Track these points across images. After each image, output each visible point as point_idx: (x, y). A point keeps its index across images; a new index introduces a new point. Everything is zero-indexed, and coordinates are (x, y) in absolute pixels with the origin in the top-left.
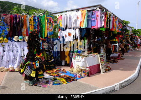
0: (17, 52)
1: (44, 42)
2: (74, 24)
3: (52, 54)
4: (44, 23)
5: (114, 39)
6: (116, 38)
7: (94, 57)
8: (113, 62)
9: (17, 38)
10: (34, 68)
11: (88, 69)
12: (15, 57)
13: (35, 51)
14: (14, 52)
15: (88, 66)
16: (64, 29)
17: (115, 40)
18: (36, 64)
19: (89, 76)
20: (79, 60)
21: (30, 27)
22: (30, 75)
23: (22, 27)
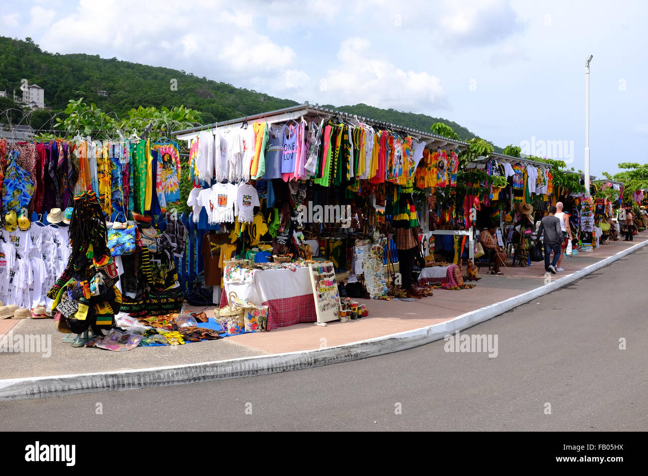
0: (59, 257)
1: (148, 227)
2: (234, 166)
3: (172, 266)
4: (143, 166)
5: (403, 211)
6: (411, 210)
7: (294, 270)
8: (408, 297)
9: (59, 215)
10: (83, 297)
11: (266, 307)
12: (53, 276)
13: (90, 249)
14: (49, 261)
15: (265, 299)
16: (206, 183)
17: (405, 217)
18: (92, 286)
19: (266, 329)
20: (240, 280)
21: (101, 180)
22: (73, 315)
23: (75, 178)
